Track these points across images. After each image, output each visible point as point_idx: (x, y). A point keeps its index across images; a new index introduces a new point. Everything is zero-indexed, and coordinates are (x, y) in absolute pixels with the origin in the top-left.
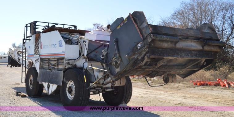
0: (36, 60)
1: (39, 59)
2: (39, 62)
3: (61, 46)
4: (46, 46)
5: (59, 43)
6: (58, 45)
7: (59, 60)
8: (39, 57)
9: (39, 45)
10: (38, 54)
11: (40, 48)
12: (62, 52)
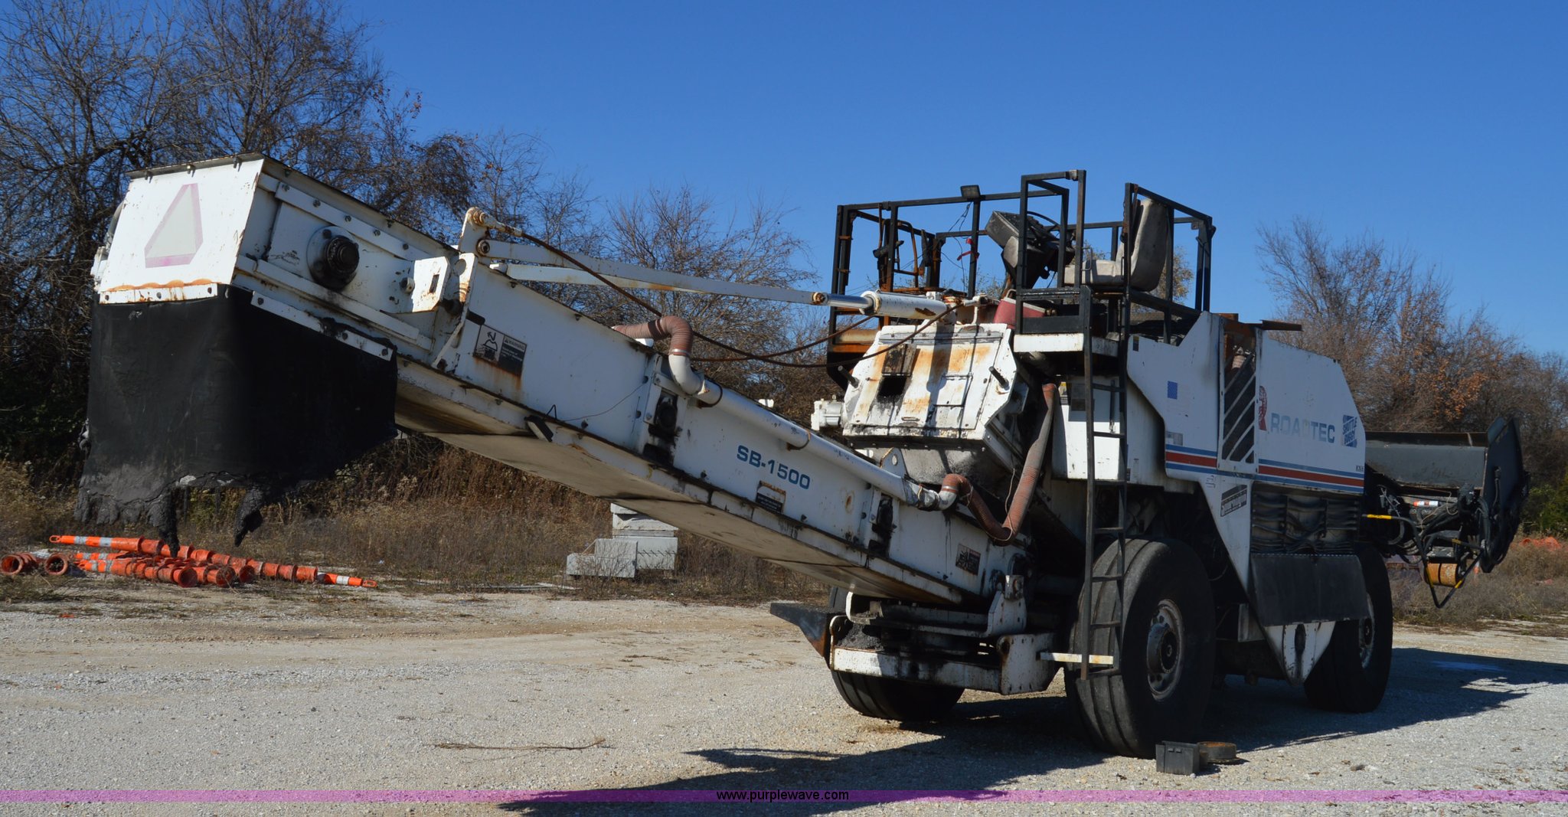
0: (1225, 495)
1: (1249, 490)
2: (1248, 506)
3: (1350, 442)
4: (1287, 418)
5: (1346, 428)
6: (1338, 434)
7: (1330, 503)
8: (1248, 476)
9: (1251, 403)
10: (1250, 460)
11: (1256, 423)
12: (1355, 472)
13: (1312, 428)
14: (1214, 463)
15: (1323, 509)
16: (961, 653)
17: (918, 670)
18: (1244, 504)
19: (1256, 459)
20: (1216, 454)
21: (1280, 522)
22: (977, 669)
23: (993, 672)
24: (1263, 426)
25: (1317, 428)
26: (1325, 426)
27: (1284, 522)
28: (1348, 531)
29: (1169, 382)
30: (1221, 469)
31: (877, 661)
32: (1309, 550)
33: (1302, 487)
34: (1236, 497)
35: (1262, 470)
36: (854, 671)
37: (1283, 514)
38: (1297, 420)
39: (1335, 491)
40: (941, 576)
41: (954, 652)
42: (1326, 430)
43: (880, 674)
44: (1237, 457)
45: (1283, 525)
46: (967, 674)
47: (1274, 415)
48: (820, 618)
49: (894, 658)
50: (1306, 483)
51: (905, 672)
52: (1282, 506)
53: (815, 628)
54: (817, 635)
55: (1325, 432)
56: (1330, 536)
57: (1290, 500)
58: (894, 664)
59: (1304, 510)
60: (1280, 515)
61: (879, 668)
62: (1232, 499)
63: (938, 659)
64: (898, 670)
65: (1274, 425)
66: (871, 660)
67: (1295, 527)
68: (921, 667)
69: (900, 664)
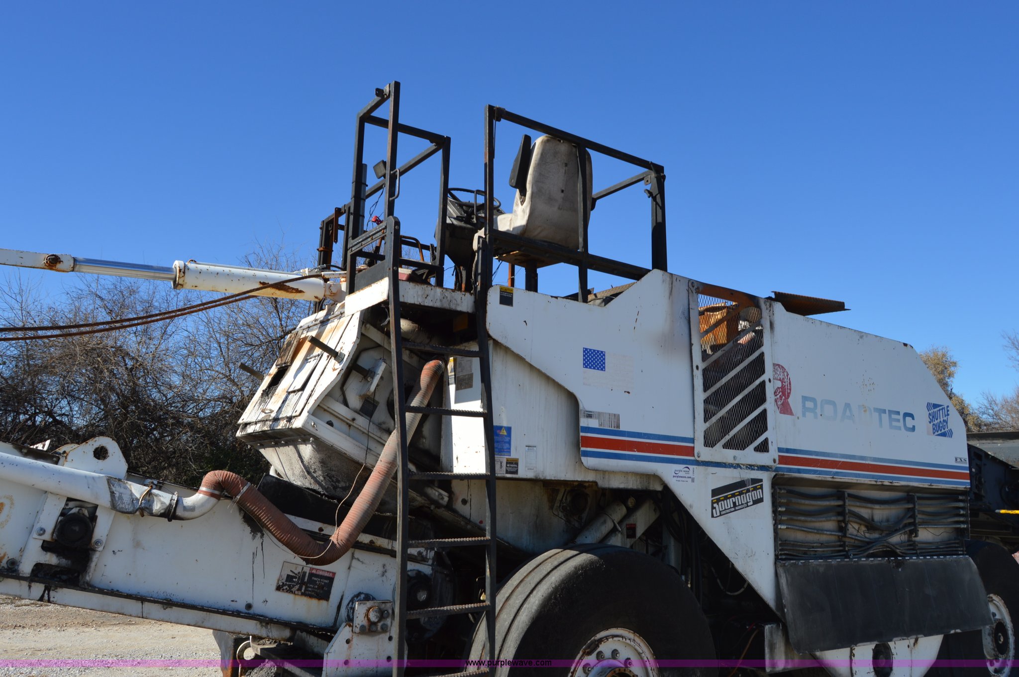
1: (766, 483)
3: (941, 432)
4: (831, 402)
5: (933, 417)
6: (922, 419)
7: (919, 498)
8: (763, 468)
9: (757, 382)
10: (763, 448)
11: (770, 405)
12: (954, 463)
13: (876, 415)
14: (690, 451)
15: (911, 506)
18: (760, 500)
19: (773, 448)
20: (692, 440)
21: (839, 521)
24: (785, 409)
25: (885, 417)
26: (898, 413)
27: (844, 521)
28: (957, 529)
29: (586, 350)
30: (702, 458)
32: (890, 553)
33: (867, 481)
34: (741, 494)
35: (783, 460)
37: (841, 512)
38: (847, 405)
39: (926, 485)
40: (241, 606)
42: (901, 417)
44: (738, 444)
45: (843, 525)
47: (805, 399)
50: (873, 477)
52: (840, 503)
53: (227, 655)
55: (898, 421)
56: (925, 535)
57: (850, 496)
59: (877, 507)
60: (839, 514)
62: (733, 496)
65: (805, 409)
67: (866, 526)
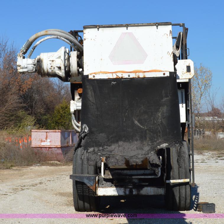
16: (147, 184)
17: (133, 191)
22: (155, 188)
23: (162, 189)
31: (116, 191)
36: (106, 195)
41: (145, 184)
43: (117, 195)
46: (152, 191)
48: (93, 178)
49: (123, 188)
51: (127, 193)
53: (91, 182)
54: (92, 184)
58: (123, 190)
61: (117, 193)
63: (140, 187)
64: (125, 193)
66: (113, 190)
68: (134, 190)
69: (125, 190)
